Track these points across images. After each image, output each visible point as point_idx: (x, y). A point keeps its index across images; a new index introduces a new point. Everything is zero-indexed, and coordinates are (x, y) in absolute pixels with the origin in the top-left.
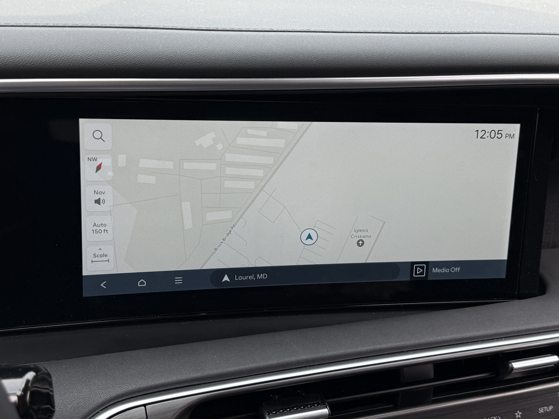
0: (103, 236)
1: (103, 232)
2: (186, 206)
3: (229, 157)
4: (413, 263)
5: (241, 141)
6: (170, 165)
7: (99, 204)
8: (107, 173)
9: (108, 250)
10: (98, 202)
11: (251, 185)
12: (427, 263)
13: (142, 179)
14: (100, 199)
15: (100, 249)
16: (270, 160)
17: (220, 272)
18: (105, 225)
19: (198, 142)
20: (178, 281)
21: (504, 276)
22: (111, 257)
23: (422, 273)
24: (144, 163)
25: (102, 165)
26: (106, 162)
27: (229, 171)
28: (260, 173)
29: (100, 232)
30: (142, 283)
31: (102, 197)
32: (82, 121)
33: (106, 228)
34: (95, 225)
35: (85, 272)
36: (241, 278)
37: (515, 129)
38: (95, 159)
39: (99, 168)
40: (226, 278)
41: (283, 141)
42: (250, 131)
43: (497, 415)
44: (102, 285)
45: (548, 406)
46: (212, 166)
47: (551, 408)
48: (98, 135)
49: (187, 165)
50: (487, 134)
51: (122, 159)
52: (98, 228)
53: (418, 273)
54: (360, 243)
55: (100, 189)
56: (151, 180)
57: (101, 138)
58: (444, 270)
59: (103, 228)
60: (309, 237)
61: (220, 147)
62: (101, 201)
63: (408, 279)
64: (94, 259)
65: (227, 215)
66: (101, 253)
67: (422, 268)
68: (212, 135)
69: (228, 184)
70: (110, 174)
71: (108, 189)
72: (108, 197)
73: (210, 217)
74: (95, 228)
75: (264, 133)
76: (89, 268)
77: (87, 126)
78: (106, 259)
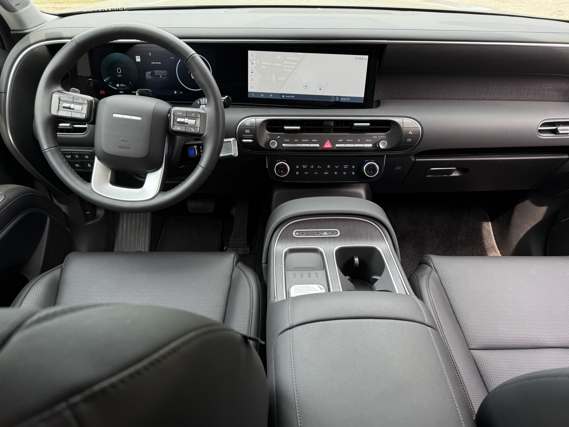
0: (253, 82)
2: (273, 75)
3: (285, 62)
4: (335, 96)
5: (288, 58)
6: (269, 64)
8: (254, 65)
9: (254, 85)
10: (252, 72)
11: (290, 70)
12: (340, 97)
13: (263, 67)
16: (295, 64)
17: (282, 95)
19: (277, 58)
20: (271, 96)
21: (363, 102)
22: (255, 87)
23: (338, 100)
24: (263, 63)
26: (254, 62)
27: (285, 66)
28: (293, 67)
29: (252, 80)
30: (262, 95)
31: (253, 71)
32: (249, 51)
34: (251, 78)
35: (249, 91)
36: (287, 96)
37: (366, 57)
38: (252, 61)
39: (252, 64)
40: (283, 96)
41: (299, 58)
42: (290, 55)
43: (352, 139)
44: (253, 95)
45: (369, 140)
46: (280, 65)
47: (370, 140)
48: (252, 55)
49: (274, 64)
50: (358, 58)
51: (258, 62)
53: (337, 100)
54: (320, 89)
55: (252, 69)
56: (265, 67)
58: (345, 99)
59: (253, 80)
60: (306, 86)
61: (282, 59)
63: (334, 101)
64: (251, 88)
65: (284, 78)
66: (252, 86)
67: (338, 98)
68: (281, 56)
69: (284, 70)
70: (255, 65)
71: (254, 69)
72: (255, 72)
73: (280, 79)
75: (294, 56)
76: (250, 90)
77: (250, 52)
78: (253, 88)
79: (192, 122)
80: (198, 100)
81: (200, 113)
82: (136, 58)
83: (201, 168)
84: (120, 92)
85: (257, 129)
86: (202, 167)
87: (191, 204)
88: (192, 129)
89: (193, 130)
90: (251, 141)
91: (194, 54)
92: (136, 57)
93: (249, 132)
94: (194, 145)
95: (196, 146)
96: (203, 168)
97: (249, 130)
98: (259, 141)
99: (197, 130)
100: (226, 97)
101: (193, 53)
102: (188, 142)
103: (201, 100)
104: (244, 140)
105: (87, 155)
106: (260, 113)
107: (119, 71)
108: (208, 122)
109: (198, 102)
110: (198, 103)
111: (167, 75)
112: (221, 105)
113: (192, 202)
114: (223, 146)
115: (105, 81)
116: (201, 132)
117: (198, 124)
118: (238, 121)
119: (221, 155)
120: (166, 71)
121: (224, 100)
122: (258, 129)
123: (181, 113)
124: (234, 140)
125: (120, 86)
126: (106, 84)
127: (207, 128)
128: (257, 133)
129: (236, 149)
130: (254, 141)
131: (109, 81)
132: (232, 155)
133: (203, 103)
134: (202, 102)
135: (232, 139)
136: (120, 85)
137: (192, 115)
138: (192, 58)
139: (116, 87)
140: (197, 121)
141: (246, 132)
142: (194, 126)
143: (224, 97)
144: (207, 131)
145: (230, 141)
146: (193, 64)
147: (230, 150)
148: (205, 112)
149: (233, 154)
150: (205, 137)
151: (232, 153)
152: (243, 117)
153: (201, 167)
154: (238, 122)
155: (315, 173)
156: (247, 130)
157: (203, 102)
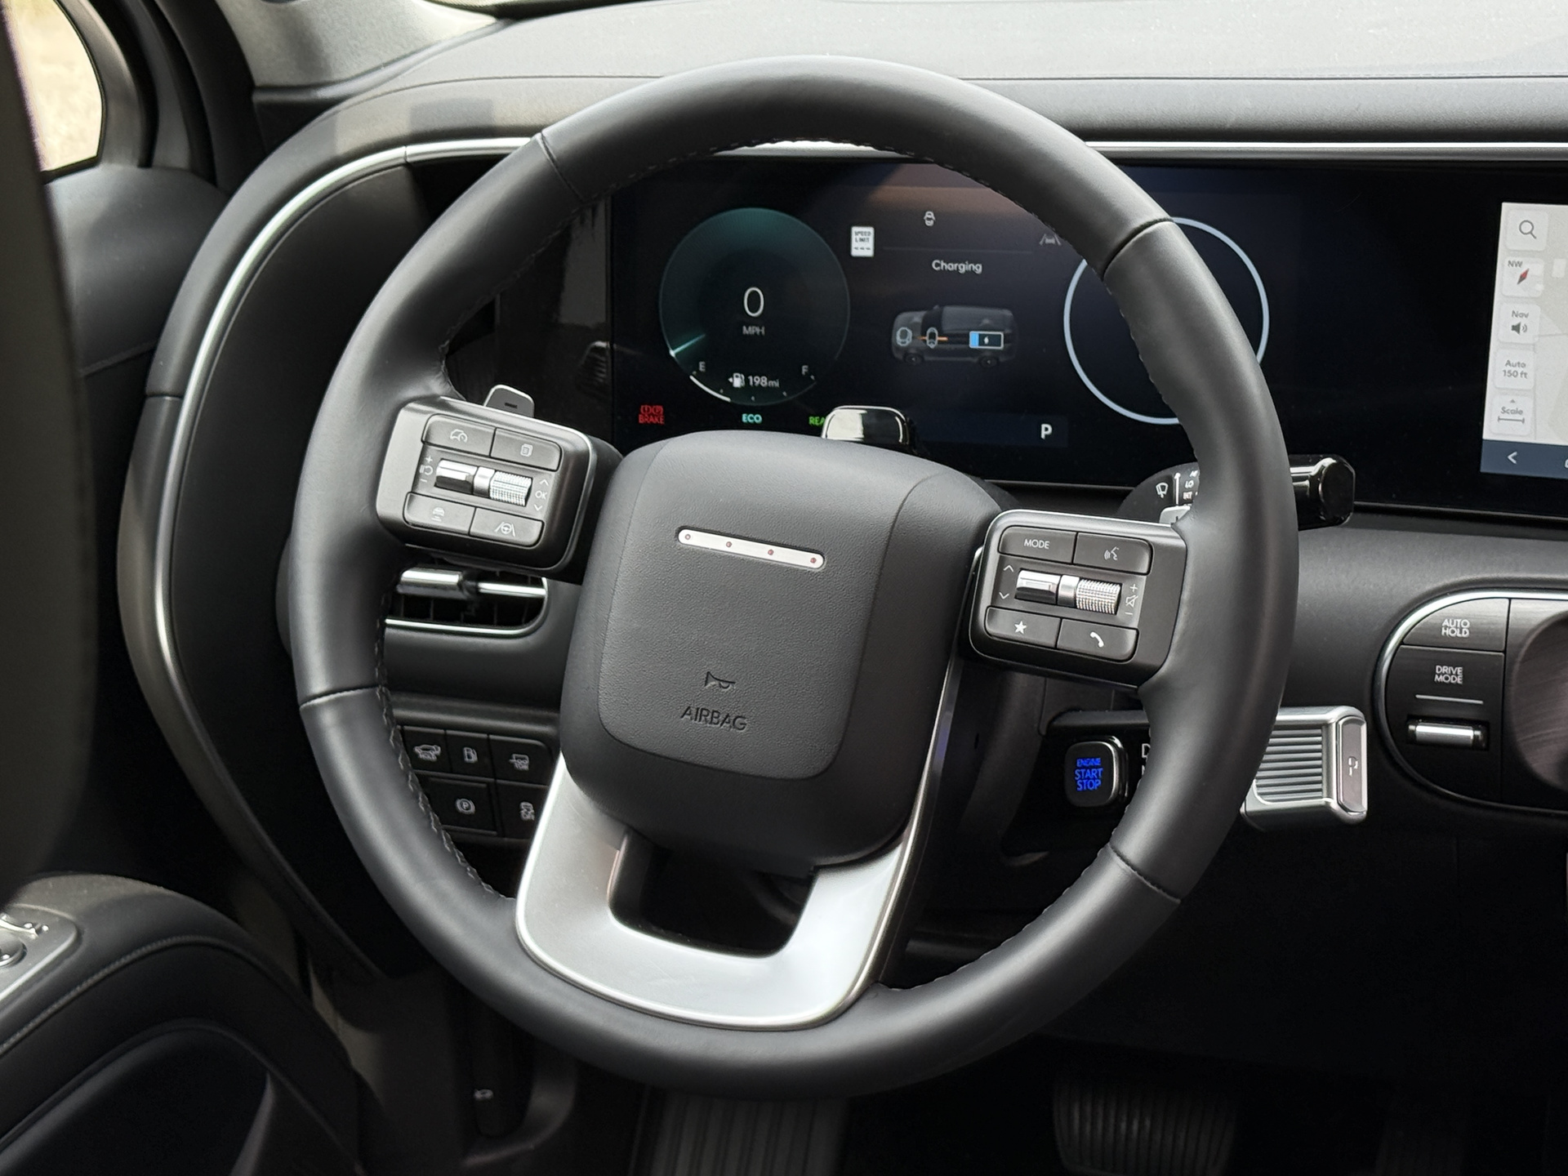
0: (1519, 383)
1: (1519, 375)
7: (1518, 331)
8: (1535, 285)
9: (1525, 404)
10: (1516, 328)
14: (1519, 325)
15: (1513, 401)
18: (1524, 365)
22: (1528, 416)
25: (1529, 273)
26: (1536, 269)
29: (1515, 374)
31: (1523, 321)
32: (1505, 206)
33: (1525, 370)
34: (1508, 363)
35: (1487, 435)
38: (1520, 264)
39: (1523, 277)
44: (1510, 457)
48: (1527, 228)
51: (1559, 266)
52: (1513, 369)
55: (1521, 309)
57: (1531, 233)
59: (1520, 370)
62: (1521, 328)
64: (1502, 416)
66: (1513, 407)
70: (1540, 287)
71: (1533, 310)
72: (1533, 323)
74: (1508, 368)
76: (1494, 428)
77: (1513, 214)
78: (1520, 417)
79: (1098, 594)
80: (1163, 473)
81: (1150, 547)
82: (854, 237)
83: (1123, 865)
84: (745, 418)
85: (1513, 663)
86: (1127, 862)
87: (1076, 1115)
88: (1093, 635)
89: (1101, 644)
90: (1467, 733)
91: (1156, 222)
92: (855, 229)
93: (1459, 680)
94: (1107, 732)
95: (1117, 741)
96: (1133, 867)
97: (1459, 670)
98: (1521, 739)
99: (1122, 641)
100: (1328, 462)
101: (1150, 219)
102: (1074, 713)
103: (1177, 476)
104: (1422, 729)
105: (522, 749)
106: (1542, 571)
107: (754, 306)
108: (1193, 601)
109: (1158, 486)
110: (1162, 493)
111: (1008, 331)
112: (1281, 509)
113: (1088, 1109)
114: (1269, 749)
115: (673, 353)
116: (1140, 658)
117: (1130, 609)
118: (1394, 611)
119: (1256, 801)
120: (1008, 313)
121: (1313, 479)
122: (1517, 667)
123: (1046, 545)
124: (1351, 721)
125: (747, 388)
126: (678, 371)
127: (1184, 633)
128: (1513, 690)
129: (1358, 772)
130: (1487, 735)
131: (691, 358)
132: (1326, 808)
133: (1187, 496)
134: (1183, 490)
135: (1334, 715)
136: (747, 381)
137: (1107, 555)
138: (1144, 243)
139: (729, 389)
140: (1131, 593)
141: (1442, 679)
142: (1106, 620)
143: (1314, 463)
144: (1179, 651)
145: (1324, 726)
146: (1141, 274)
147: (1317, 778)
148: (1181, 543)
149: (1334, 805)
150: (1163, 685)
151: (1329, 796)
152: (1429, 587)
153: (1123, 858)
154: (1395, 617)
156: (1445, 669)
157: (1188, 490)
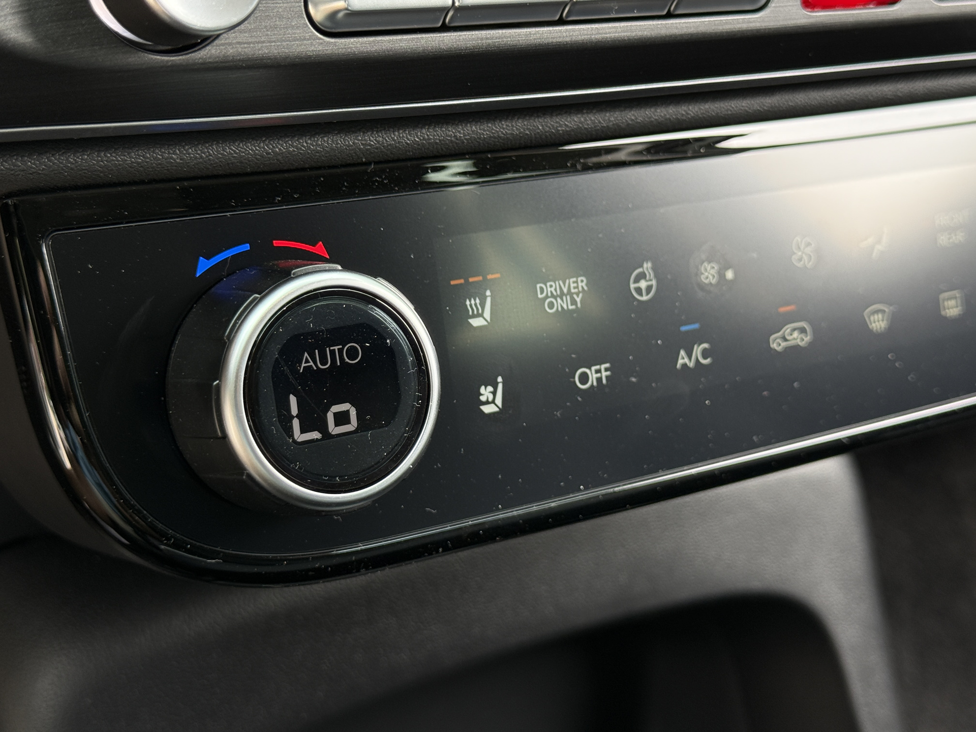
155: (682, 359)
